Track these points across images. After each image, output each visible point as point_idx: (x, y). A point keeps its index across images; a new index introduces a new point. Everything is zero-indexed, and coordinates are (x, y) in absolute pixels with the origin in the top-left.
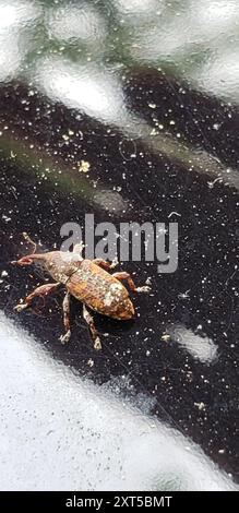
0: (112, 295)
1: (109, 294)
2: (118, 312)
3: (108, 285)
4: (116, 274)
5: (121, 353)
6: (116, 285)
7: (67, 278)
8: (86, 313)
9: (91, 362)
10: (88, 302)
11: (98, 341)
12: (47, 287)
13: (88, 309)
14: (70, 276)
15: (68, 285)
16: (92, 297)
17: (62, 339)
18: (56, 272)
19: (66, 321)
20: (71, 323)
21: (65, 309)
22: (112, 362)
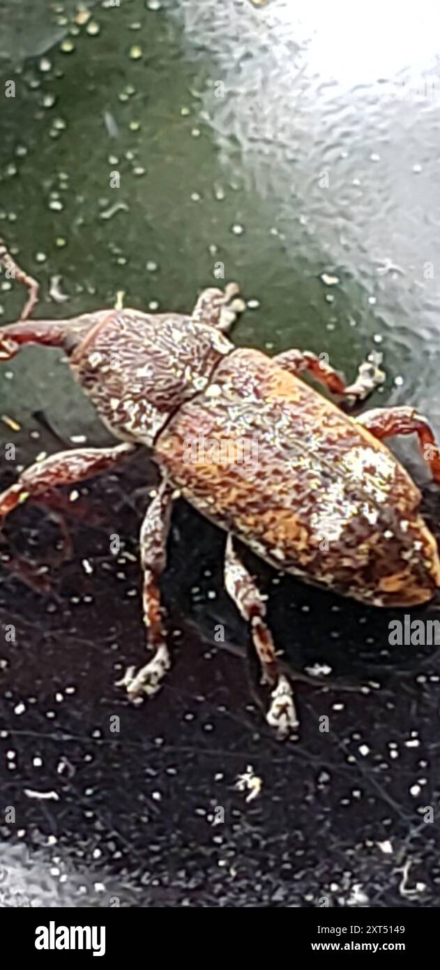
0: (350, 495)
1: (336, 490)
2: (371, 573)
3: (332, 450)
4: (368, 417)
5: (380, 748)
6: (369, 457)
7: (158, 420)
8: (234, 573)
9: (251, 782)
10: (245, 524)
11: (282, 695)
12: (76, 461)
13: (246, 556)
14: (174, 411)
15: (163, 447)
16: (267, 503)
17: (132, 682)
18: (117, 392)
19: (149, 604)
20: (169, 620)
21: (147, 557)
22: (341, 784)
